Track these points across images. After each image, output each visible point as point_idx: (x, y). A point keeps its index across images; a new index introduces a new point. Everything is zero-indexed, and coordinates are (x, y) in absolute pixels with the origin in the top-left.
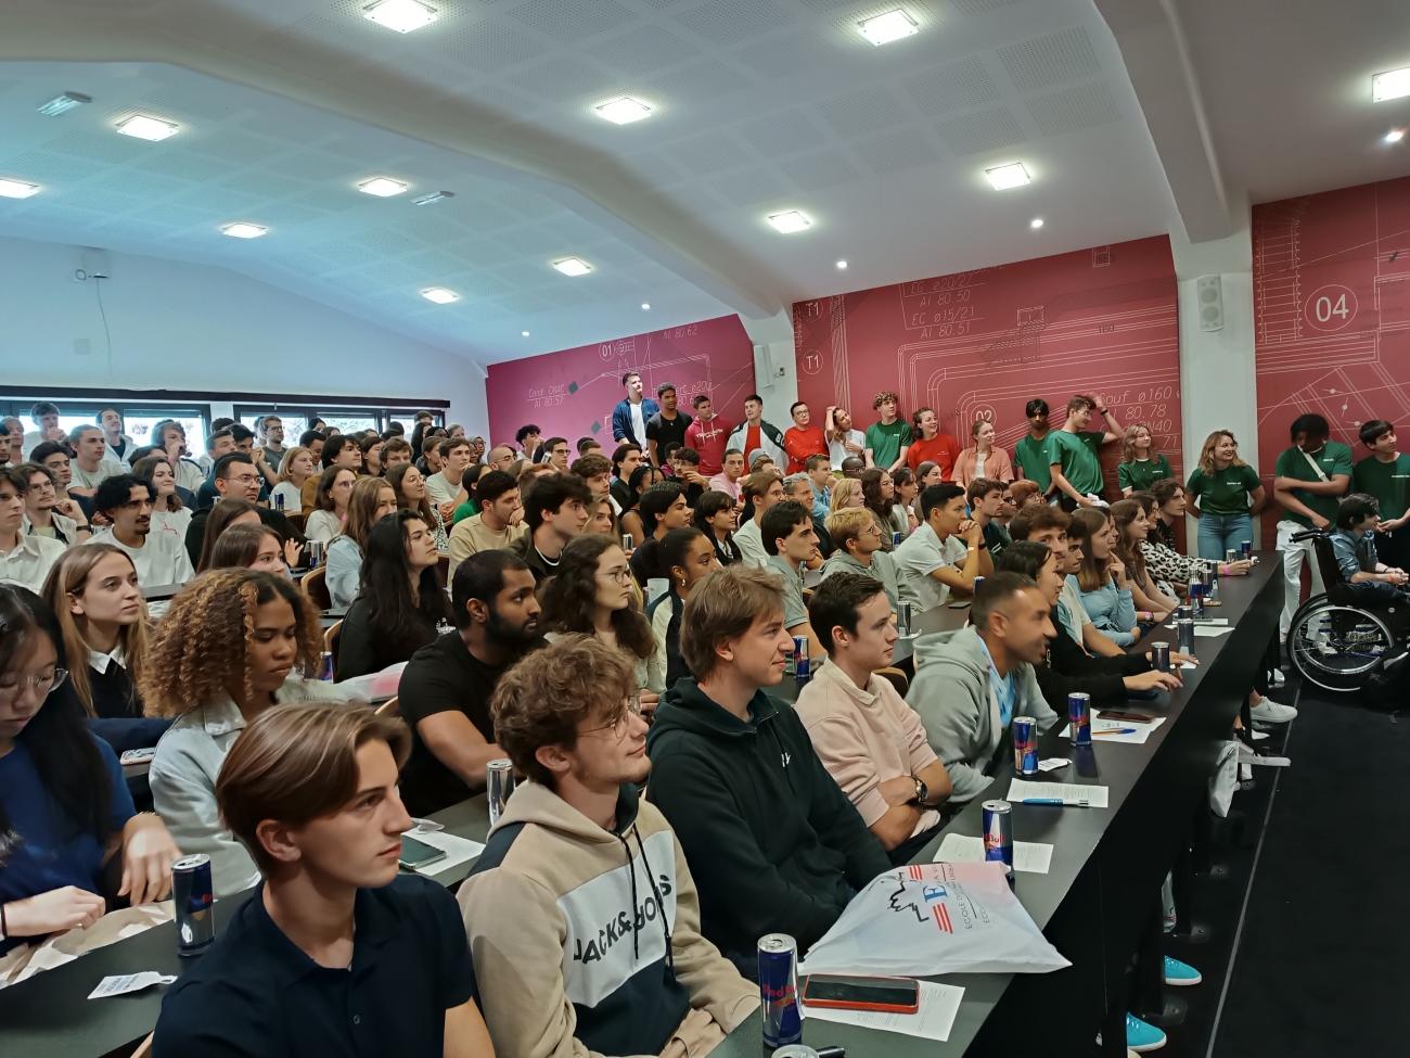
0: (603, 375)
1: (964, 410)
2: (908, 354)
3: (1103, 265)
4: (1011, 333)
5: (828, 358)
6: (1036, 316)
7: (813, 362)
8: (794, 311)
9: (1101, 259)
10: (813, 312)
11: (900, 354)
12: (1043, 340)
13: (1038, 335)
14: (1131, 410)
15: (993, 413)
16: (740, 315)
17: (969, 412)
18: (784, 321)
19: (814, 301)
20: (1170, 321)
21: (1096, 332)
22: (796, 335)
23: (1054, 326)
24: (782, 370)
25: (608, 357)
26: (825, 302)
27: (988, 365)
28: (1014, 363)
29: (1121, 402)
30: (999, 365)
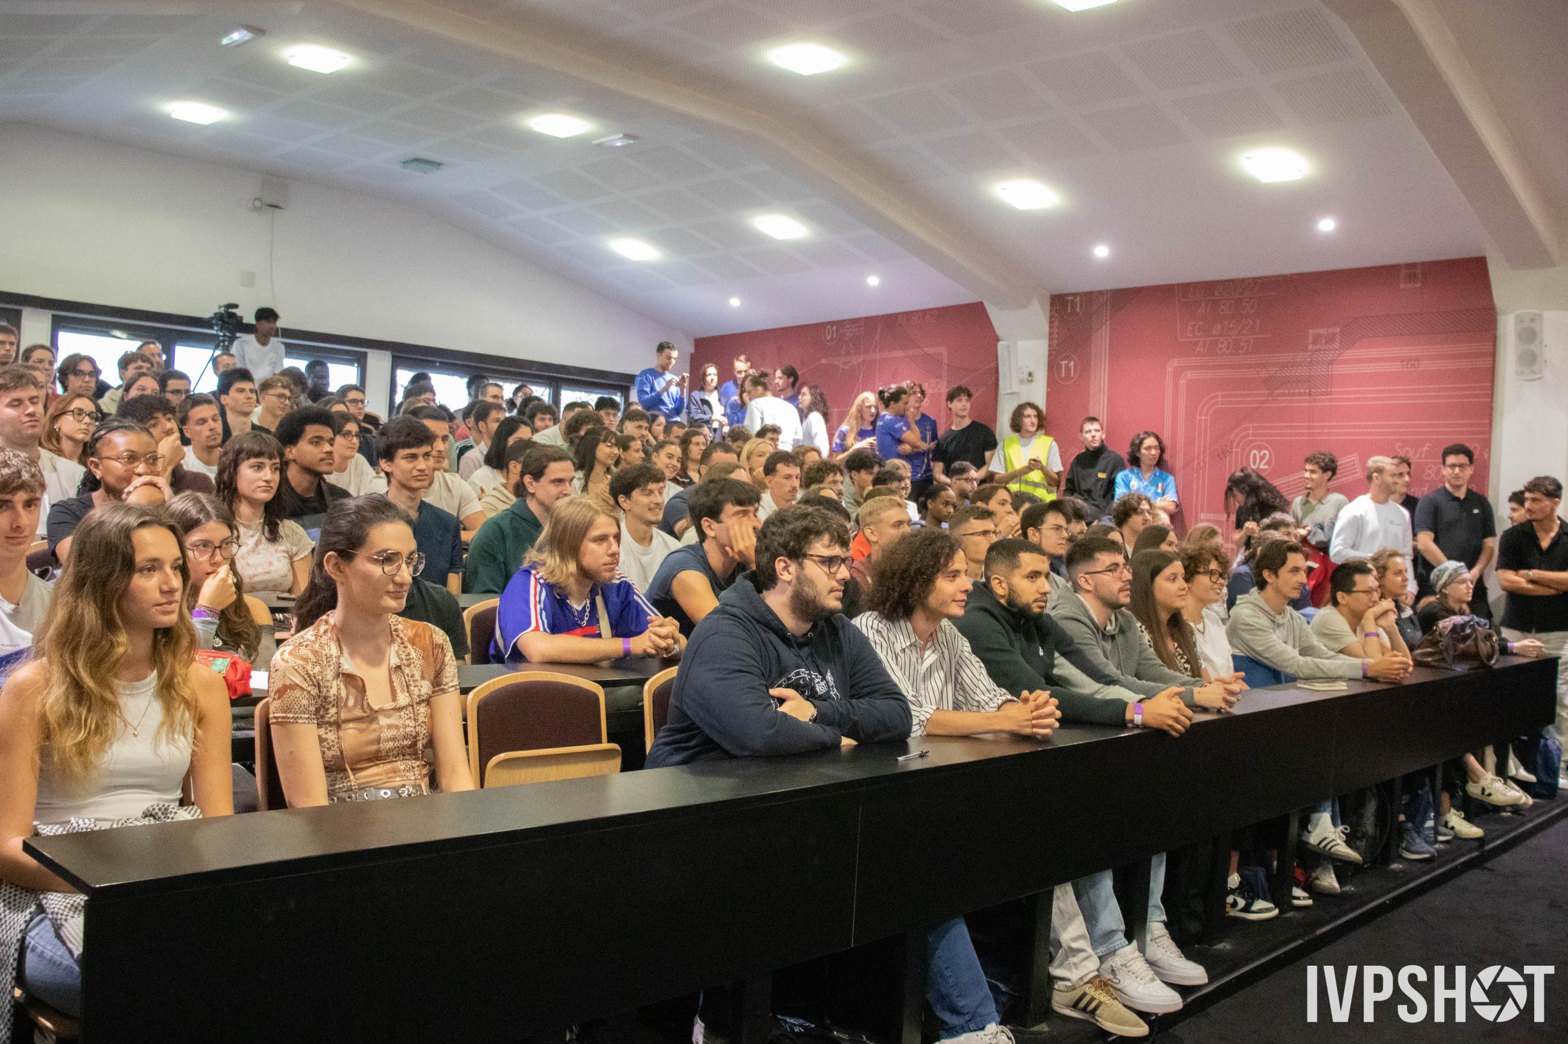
0: (823, 361)
1: (1237, 446)
2: (1178, 372)
3: (1410, 286)
4: (1300, 357)
5: (1085, 368)
6: (1330, 340)
7: (1068, 368)
8: (1052, 305)
9: (1411, 278)
10: (1073, 307)
11: (1169, 369)
12: (1338, 370)
13: (1332, 362)
14: (1430, 468)
15: (1270, 453)
16: (987, 305)
17: (1243, 450)
18: (1038, 316)
19: (1075, 295)
20: (1486, 363)
21: (1396, 367)
22: (1051, 334)
23: (1350, 354)
24: (1030, 374)
25: (832, 340)
26: (1089, 297)
27: (1268, 395)
28: (1300, 394)
29: (1420, 458)
30: (1283, 395)
